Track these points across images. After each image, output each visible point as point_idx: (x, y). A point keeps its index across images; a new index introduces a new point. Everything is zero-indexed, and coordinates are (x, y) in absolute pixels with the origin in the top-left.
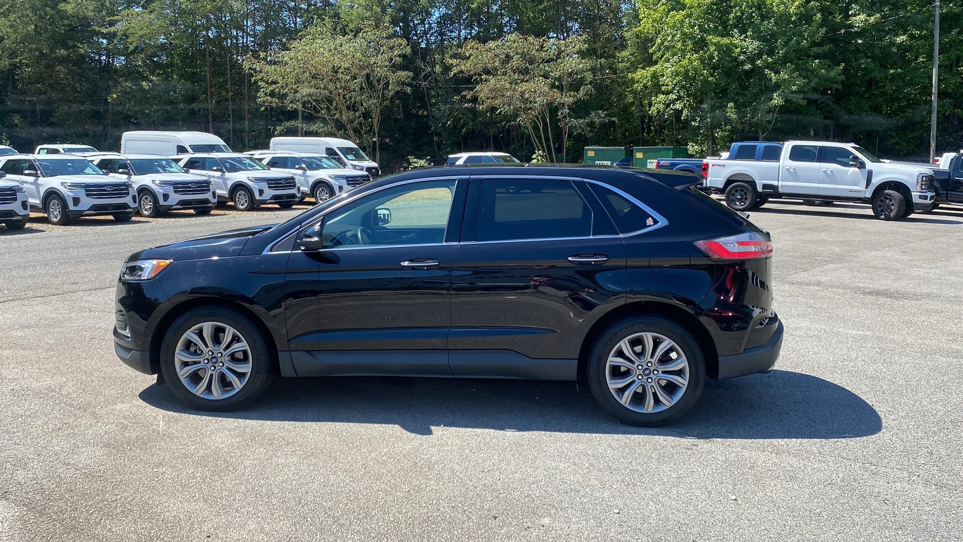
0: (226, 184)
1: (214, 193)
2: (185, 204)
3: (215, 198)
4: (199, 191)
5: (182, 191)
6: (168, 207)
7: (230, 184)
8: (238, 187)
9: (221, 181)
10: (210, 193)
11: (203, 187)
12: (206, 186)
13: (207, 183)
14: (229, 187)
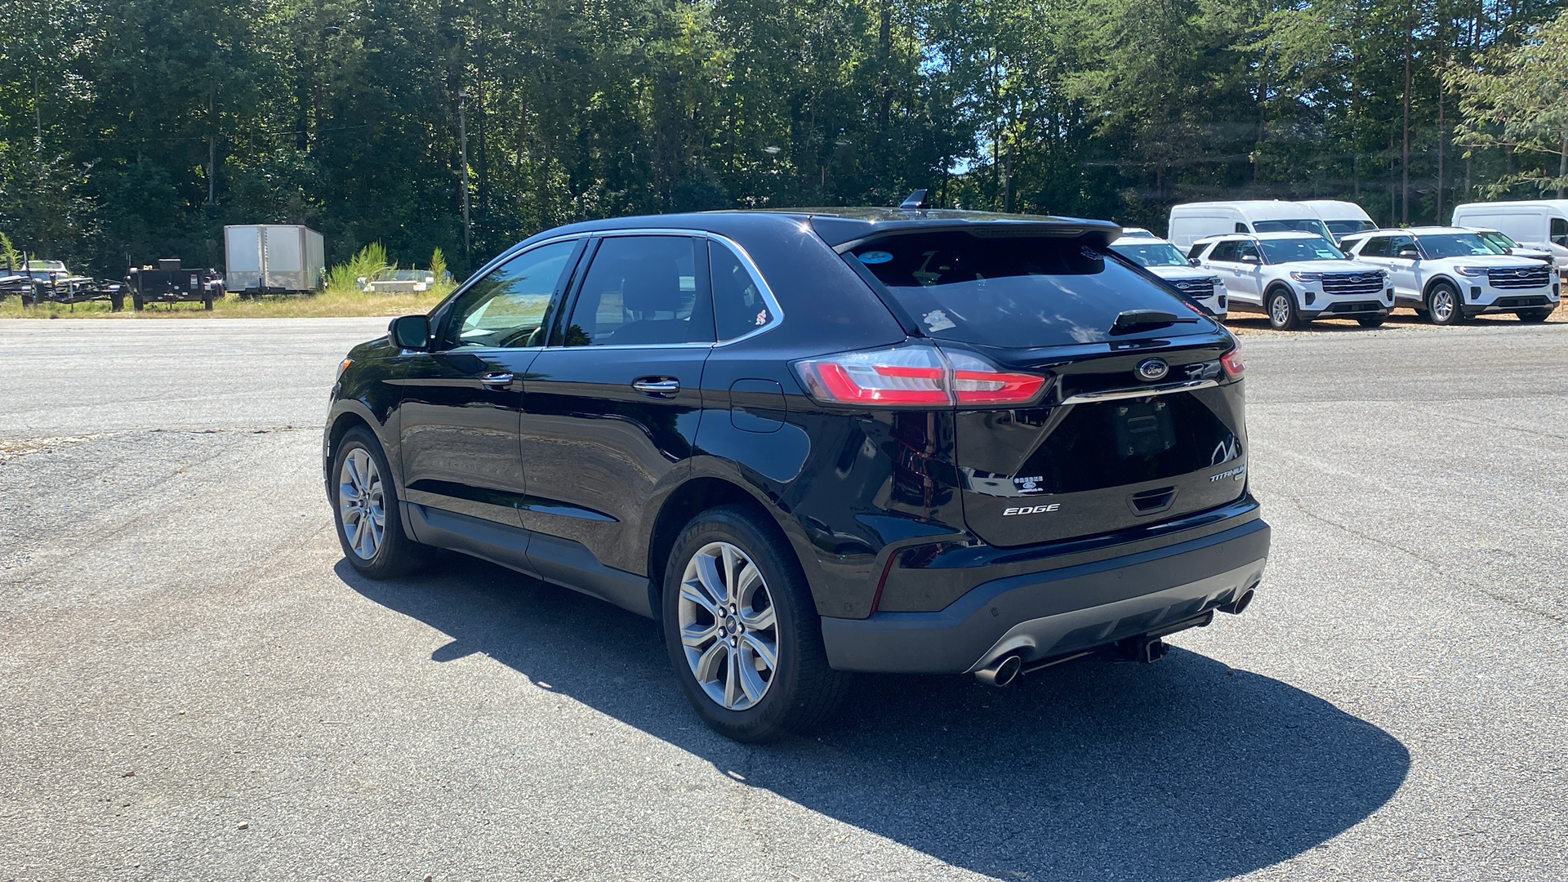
0: (1418, 279)
1: (1390, 293)
2: (1338, 309)
3: (1390, 299)
4: (1365, 288)
5: (1336, 289)
6: (1312, 314)
7: (1425, 278)
8: (1439, 283)
9: (1413, 274)
10: (1384, 292)
11: (1373, 281)
12: (1377, 281)
13: (1380, 275)
14: (1424, 285)
